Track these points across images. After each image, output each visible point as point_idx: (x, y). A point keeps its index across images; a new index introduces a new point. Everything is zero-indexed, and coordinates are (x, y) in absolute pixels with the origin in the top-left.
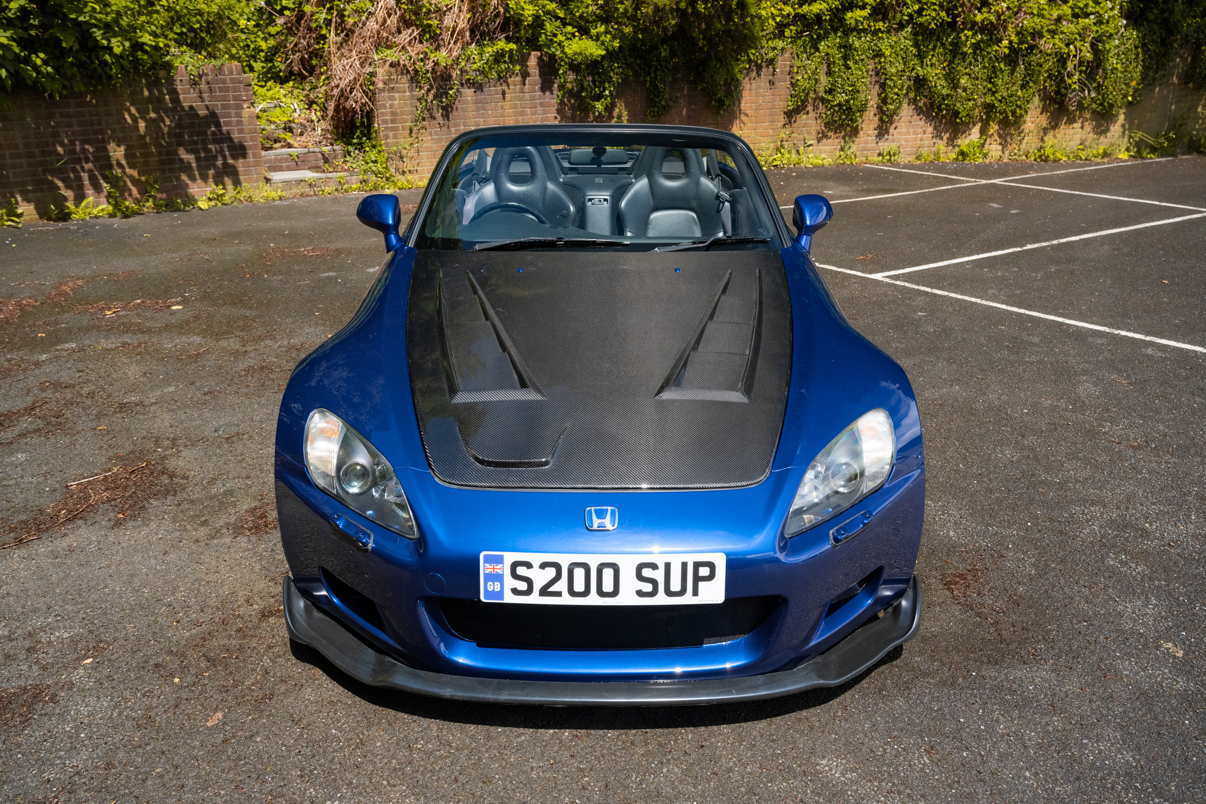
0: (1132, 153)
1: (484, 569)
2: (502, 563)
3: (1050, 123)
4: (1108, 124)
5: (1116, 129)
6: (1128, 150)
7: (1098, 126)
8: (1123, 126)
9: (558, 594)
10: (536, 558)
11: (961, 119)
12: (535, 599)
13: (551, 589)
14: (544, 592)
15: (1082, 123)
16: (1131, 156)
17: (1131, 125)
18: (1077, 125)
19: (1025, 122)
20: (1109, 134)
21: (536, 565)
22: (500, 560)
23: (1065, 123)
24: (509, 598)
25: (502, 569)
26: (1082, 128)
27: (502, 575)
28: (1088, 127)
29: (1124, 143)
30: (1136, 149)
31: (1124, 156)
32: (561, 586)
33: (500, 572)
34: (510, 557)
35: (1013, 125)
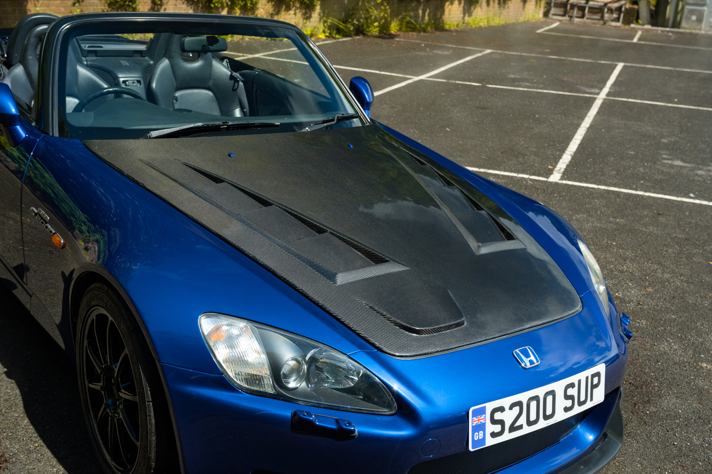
0: (327, 34)
1: (472, 421)
2: (485, 414)
3: (275, 10)
4: (310, 13)
5: (316, 15)
6: (324, 32)
7: (304, 14)
8: (319, 14)
9: (520, 427)
10: (506, 402)
11: (214, 4)
12: (507, 436)
13: (516, 425)
14: (512, 429)
15: (295, 10)
16: (326, 36)
17: (325, 14)
18: (292, 12)
19: (257, 9)
20: (312, 20)
21: (507, 408)
22: (482, 411)
23: (284, 10)
24: (490, 442)
25: (485, 419)
26: (295, 14)
27: (485, 423)
28: (299, 15)
29: (321, 27)
30: (329, 31)
31: (322, 36)
32: (522, 420)
33: (483, 421)
34: (490, 406)
35: (250, 10)
